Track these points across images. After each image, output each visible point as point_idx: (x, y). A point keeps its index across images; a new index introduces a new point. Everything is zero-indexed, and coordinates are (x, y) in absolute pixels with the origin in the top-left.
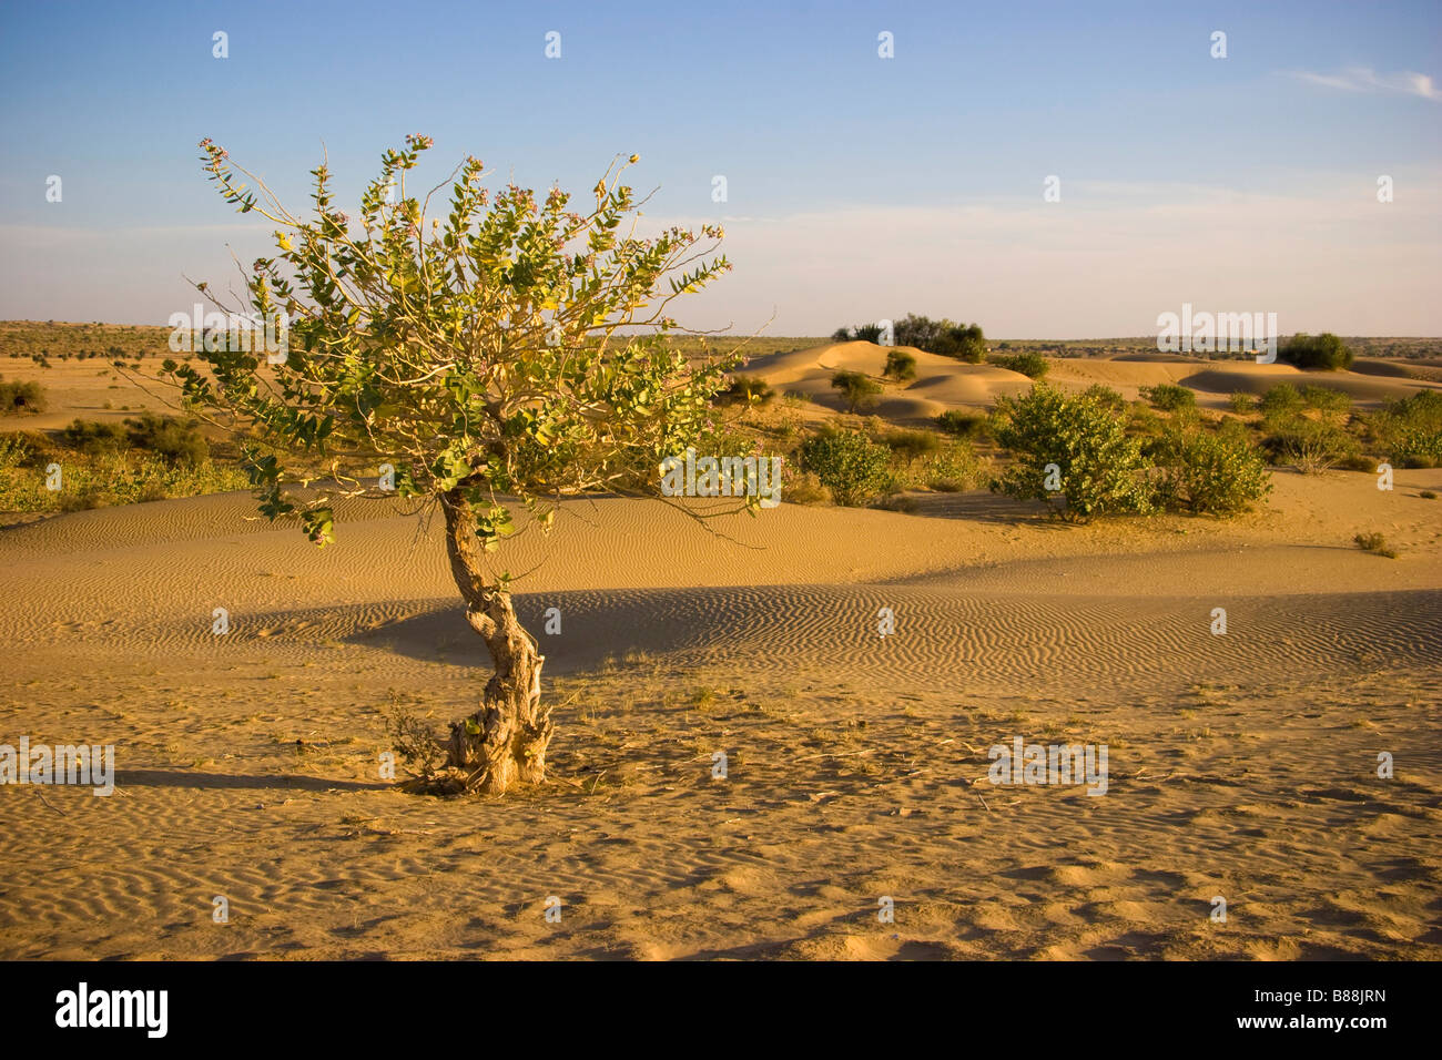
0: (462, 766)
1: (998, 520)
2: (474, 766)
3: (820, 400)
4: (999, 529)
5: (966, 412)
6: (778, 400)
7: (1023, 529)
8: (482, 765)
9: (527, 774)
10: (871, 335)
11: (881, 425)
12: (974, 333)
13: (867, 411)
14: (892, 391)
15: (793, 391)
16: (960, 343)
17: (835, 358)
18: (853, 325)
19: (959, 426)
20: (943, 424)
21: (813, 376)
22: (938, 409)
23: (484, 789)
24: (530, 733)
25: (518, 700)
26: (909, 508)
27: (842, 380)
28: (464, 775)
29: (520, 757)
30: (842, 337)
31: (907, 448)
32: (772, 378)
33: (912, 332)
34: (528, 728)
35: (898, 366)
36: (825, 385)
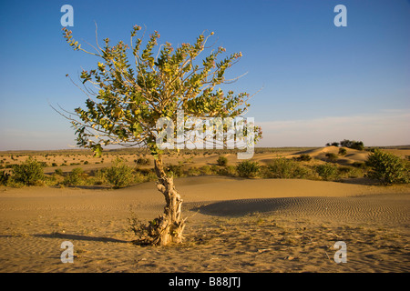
0: (151, 236)
1: (366, 184)
2: (155, 236)
3: (323, 160)
4: (366, 187)
5: (359, 162)
6: (313, 160)
7: (373, 186)
8: (157, 236)
9: (175, 240)
10: (335, 144)
11: (338, 165)
12: (361, 143)
13: (334, 162)
14: (341, 157)
15: (316, 158)
16: (358, 146)
17: (326, 150)
18: (331, 142)
19: (357, 165)
20: (354, 165)
21: (321, 154)
22: (352, 161)
23: (158, 244)
24: (176, 225)
25: (172, 214)
26: (342, 181)
27: (328, 155)
28: (152, 239)
29: (172, 234)
30: (328, 145)
31: (345, 170)
32: (311, 155)
33: (345, 143)
34: (175, 223)
35: (342, 151)
36: (324, 156)
